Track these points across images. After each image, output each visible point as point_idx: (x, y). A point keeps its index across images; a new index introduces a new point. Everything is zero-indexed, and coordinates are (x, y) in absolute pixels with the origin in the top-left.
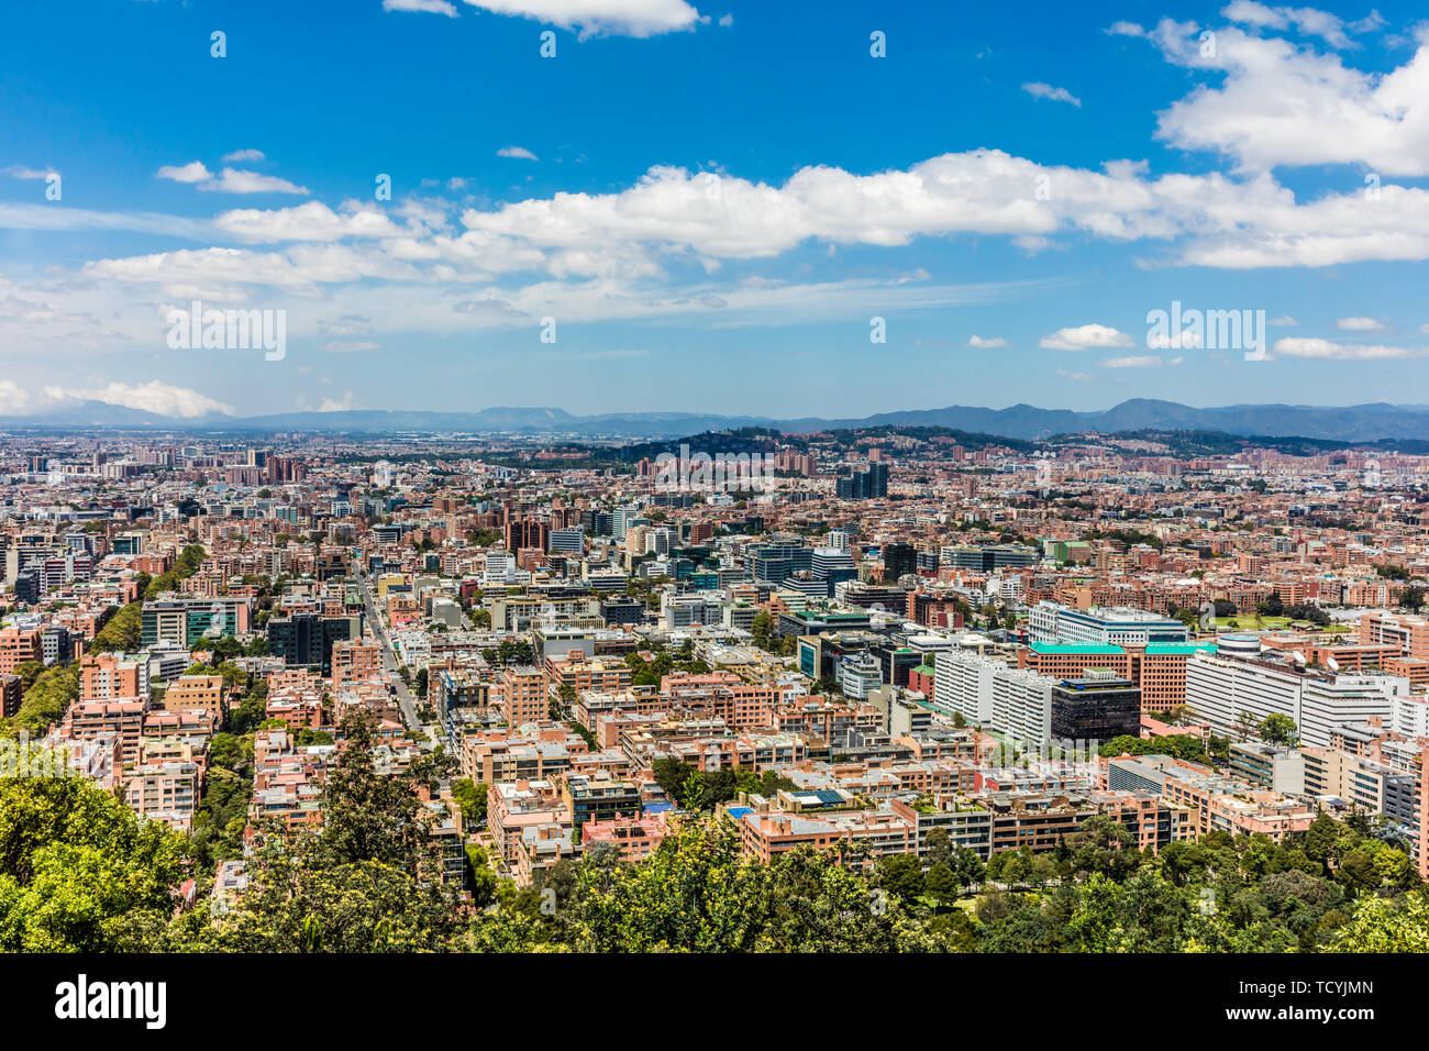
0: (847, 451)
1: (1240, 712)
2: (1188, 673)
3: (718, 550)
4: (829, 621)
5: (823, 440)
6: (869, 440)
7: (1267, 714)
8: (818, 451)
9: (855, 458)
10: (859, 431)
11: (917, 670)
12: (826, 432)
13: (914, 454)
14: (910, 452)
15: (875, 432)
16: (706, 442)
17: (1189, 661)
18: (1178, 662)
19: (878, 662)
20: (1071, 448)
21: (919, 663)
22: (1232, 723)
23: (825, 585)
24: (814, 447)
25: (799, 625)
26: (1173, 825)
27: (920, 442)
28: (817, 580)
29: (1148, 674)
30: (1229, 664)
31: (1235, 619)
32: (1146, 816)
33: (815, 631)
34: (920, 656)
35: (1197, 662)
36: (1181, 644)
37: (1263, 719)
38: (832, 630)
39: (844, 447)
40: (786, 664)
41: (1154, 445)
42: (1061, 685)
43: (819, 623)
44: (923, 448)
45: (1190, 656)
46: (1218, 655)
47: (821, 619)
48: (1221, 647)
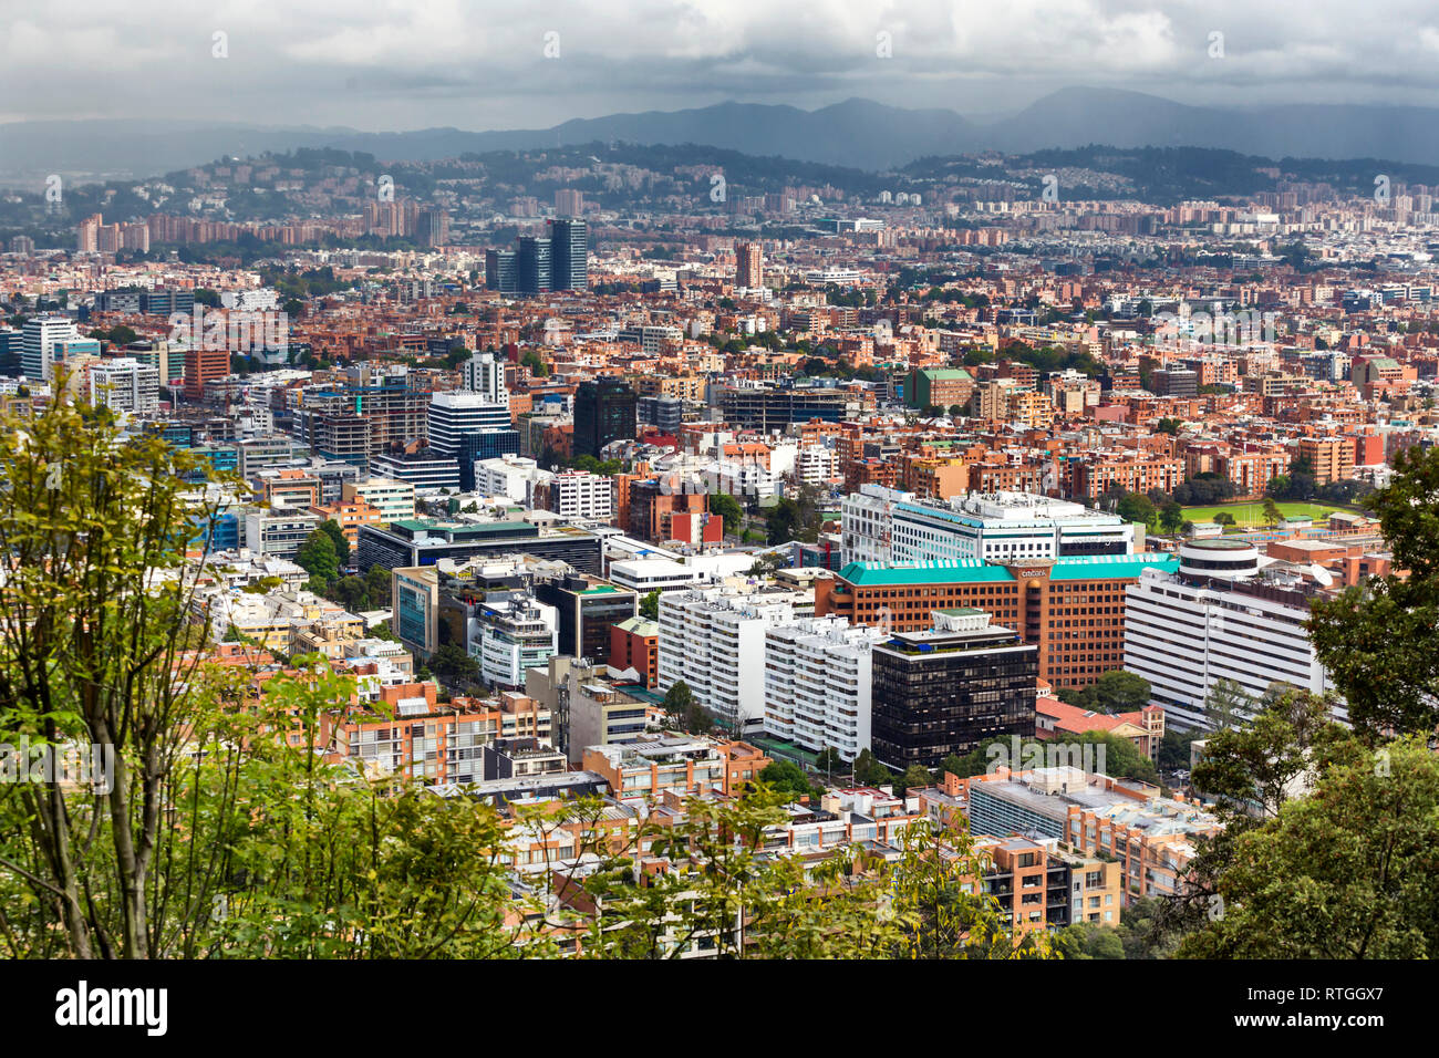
0: (513, 194)
1: (1213, 681)
2: (1128, 613)
3: (240, 401)
4: (459, 536)
5: (460, 173)
6: (559, 173)
7: (1265, 684)
8: (453, 196)
9: (532, 208)
10: (536, 153)
11: (626, 625)
12: (467, 157)
13: (646, 199)
14: (638, 196)
15: (572, 155)
16: (223, 179)
17: (1130, 590)
18: (1112, 593)
19: (549, 615)
20: (949, 185)
21: (629, 614)
22: (1200, 704)
23: (453, 466)
24: (444, 188)
25: (398, 546)
26: (1075, 894)
27: (657, 177)
28: (440, 456)
29: (1056, 618)
30: (1201, 593)
31: (1227, 510)
32: (1027, 880)
33: (429, 557)
34: (631, 600)
35: (1145, 593)
36: (1118, 559)
37: (1258, 694)
38: (461, 555)
39: (505, 187)
40: (371, 625)
41: (1105, 176)
42: (889, 645)
43: (439, 543)
44: (663, 189)
45: (1133, 581)
46: (1183, 578)
47: (442, 534)
48: (1187, 562)
